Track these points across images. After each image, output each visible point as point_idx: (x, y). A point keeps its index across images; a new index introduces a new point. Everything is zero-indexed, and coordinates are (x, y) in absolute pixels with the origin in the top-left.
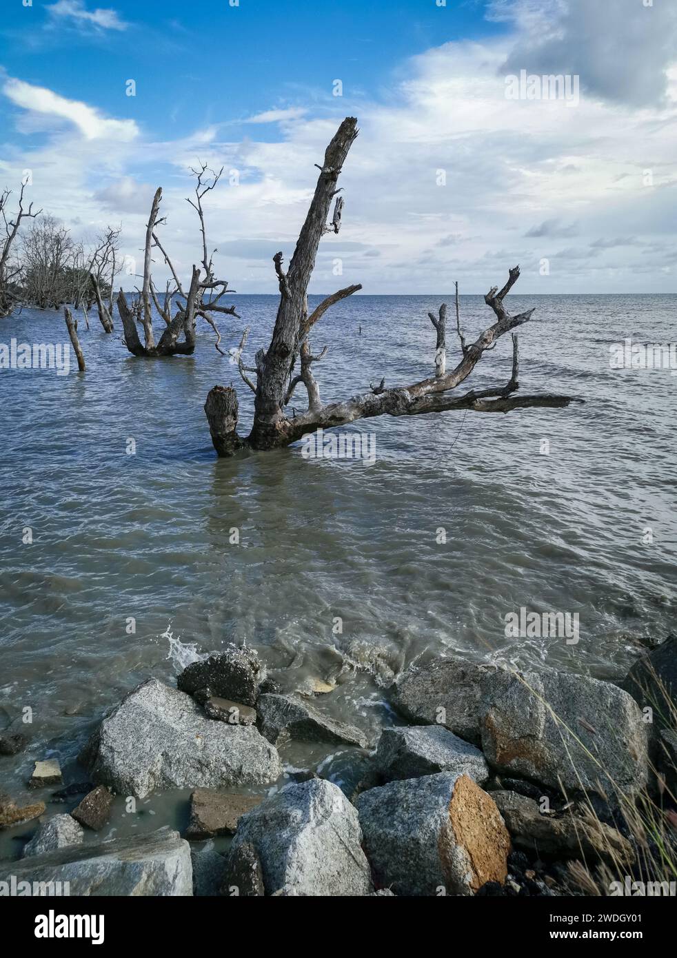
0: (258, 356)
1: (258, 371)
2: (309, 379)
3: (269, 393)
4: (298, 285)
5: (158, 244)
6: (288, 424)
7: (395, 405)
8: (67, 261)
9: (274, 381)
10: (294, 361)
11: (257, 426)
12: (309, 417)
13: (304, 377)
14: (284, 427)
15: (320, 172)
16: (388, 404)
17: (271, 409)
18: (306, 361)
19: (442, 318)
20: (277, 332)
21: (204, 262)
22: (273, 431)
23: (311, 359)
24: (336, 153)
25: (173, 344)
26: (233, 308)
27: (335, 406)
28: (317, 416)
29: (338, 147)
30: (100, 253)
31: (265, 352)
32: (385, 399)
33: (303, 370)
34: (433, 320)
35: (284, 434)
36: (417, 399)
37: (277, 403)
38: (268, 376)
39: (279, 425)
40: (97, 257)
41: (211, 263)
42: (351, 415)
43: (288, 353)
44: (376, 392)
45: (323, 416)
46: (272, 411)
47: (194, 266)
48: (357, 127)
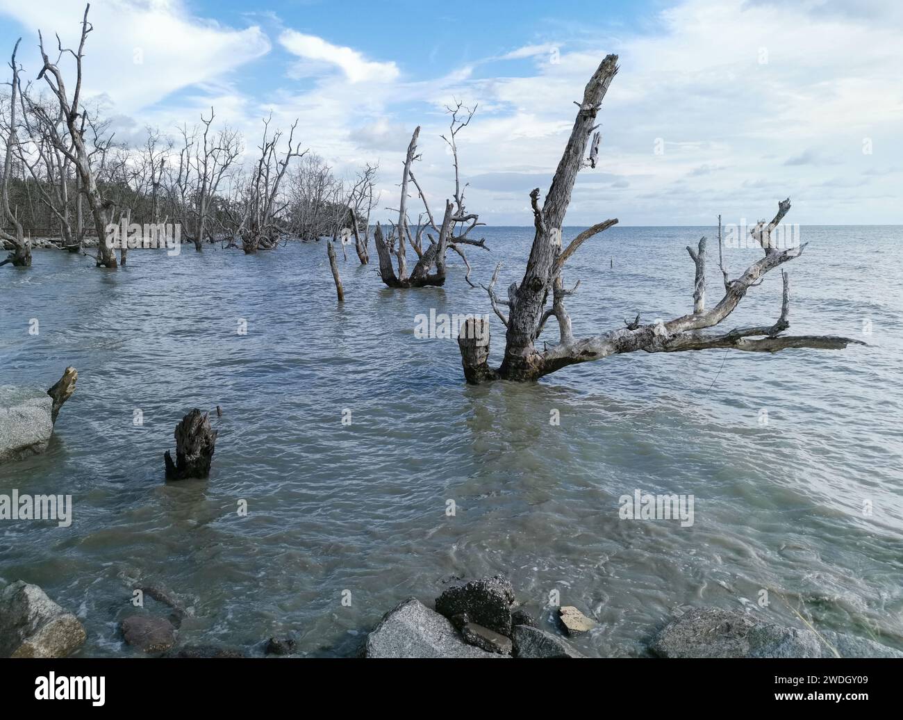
0: (511, 289)
1: (511, 305)
2: (561, 313)
3: (521, 326)
4: (553, 220)
5: (413, 179)
6: (539, 358)
7: (651, 341)
8: (329, 197)
9: (526, 314)
10: (546, 295)
11: (508, 358)
12: (560, 352)
13: (556, 311)
14: (535, 361)
15: (578, 109)
16: (643, 340)
17: (522, 341)
18: (559, 295)
19: (701, 251)
20: (531, 266)
21: (456, 196)
22: (524, 365)
23: (564, 293)
24: (595, 90)
25: (425, 276)
26: (482, 241)
27: (587, 340)
28: (569, 350)
29: (598, 84)
30: (359, 188)
31: (518, 286)
32: (641, 335)
33: (555, 304)
34: (692, 254)
35: (535, 367)
36: (674, 336)
37: (529, 337)
38: (520, 310)
39: (530, 358)
40: (355, 193)
41: (462, 197)
42: (604, 350)
43: (541, 286)
44: (630, 328)
45: (575, 350)
46: (523, 344)
47: (448, 201)
48: (618, 63)
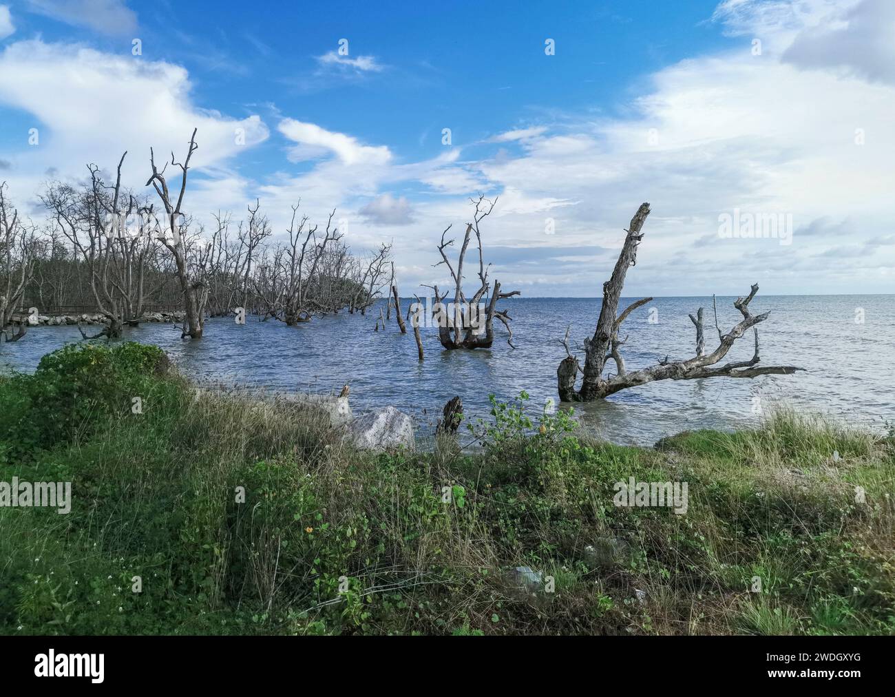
0: (586, 341)
1: (587, 351)
2: (618, 356)
3: (594, 363)
4: (613, 298)
6: (605, 384)
7: (675, 373)
9: (598, 356)
10: (609, 344)
11: (585, 384)
12: (619, 380)
13: (614, 355)
14: (603, 386)
15: (627, 233)
16: (671, 372)
17: (595, 373)
18: (615, 344)
19: (700, 318)
20: (599, 327)
22: (596, 388)
23: (619, 343)
24: (637, 223)
27: (635, 373)
28: (624, 379)
29: (639, 220)
31: (591, 339)
32: (669, 368)
33: (613, 350)
34: (693, 320)
35: (603, 390)
36: (690, 369)
37: (599, 370)
38: (593, 353)
39: (600, 384)
42: (647, 378)
43: (607, 338)
44: (662, 364)
45: (628, 379)
46: (596, 375)
48: (650, 208)
